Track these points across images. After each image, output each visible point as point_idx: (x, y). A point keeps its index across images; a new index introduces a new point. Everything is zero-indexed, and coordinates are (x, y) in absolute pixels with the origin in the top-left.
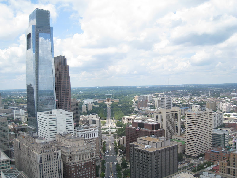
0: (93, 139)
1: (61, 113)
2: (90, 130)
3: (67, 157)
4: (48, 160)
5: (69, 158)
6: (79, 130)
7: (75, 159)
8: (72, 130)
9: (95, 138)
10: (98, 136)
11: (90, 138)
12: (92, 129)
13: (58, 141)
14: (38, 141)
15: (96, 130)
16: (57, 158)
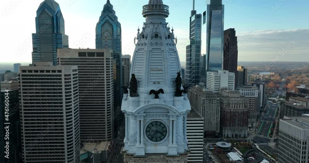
0: (252, 98)
1: (225, 73)
2: (250, 90)
3: (224, 104)
4: (209, 103)
5: (226, 105)
6: (240, 89)
7: (231, 107)
8: (233, 87)
9: (254, 97)
10: (257, 96)
11: (249, 96)
12: (252, 89)
13: (220, 93)
14: (204, 90)
15: (256, 91)
16: (216, 103)
